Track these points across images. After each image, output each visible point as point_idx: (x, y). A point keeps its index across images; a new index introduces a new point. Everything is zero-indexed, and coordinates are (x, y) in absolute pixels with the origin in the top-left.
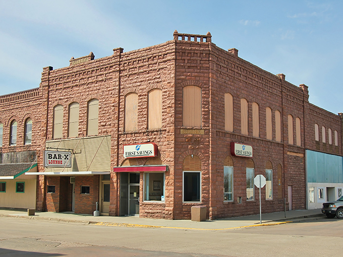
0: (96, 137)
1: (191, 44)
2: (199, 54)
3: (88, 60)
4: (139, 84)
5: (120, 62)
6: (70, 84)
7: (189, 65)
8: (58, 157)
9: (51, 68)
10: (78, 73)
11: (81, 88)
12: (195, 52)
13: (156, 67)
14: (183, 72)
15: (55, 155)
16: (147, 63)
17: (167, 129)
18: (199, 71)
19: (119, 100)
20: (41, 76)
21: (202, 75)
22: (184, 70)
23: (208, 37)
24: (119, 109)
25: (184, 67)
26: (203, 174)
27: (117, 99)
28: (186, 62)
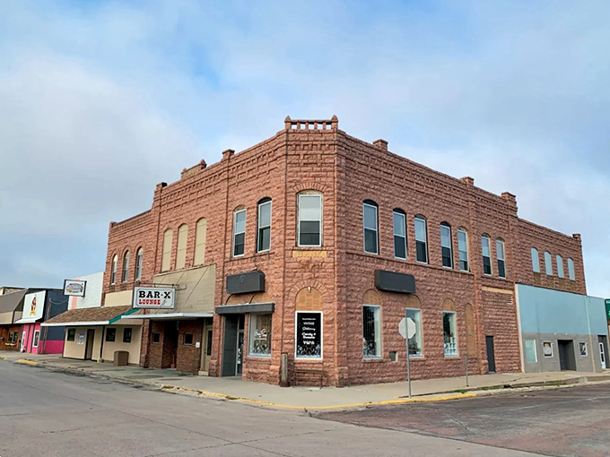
0: (202, 266)
1: (308, 132)
2: (319, 146)
3: (198, 170)
4: (247, 193)
5: (228, 167)
6: (181, 202)
7: (305, 161)
8: (153, 295)
9: (164, 184)
10: (189, 186)
11: (191, 205)
12: (314, 143)
13: (266, 168)
14: (297, 172)
15: (150, 292)
16: (256, 165)
17: (276, 251)
18: (319, 169)
19: (227, 216)
20: (153, 195)
21: (324, 174)
22: (298, 169)
23: (334, 121)
24: (226, 228)
25: (298, 164)
26: (324, 316)
27: (224, 215)
28: (302, 157)
